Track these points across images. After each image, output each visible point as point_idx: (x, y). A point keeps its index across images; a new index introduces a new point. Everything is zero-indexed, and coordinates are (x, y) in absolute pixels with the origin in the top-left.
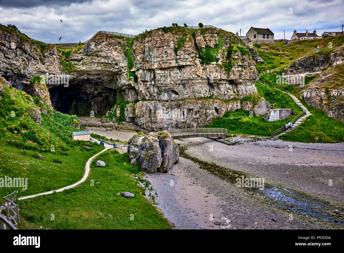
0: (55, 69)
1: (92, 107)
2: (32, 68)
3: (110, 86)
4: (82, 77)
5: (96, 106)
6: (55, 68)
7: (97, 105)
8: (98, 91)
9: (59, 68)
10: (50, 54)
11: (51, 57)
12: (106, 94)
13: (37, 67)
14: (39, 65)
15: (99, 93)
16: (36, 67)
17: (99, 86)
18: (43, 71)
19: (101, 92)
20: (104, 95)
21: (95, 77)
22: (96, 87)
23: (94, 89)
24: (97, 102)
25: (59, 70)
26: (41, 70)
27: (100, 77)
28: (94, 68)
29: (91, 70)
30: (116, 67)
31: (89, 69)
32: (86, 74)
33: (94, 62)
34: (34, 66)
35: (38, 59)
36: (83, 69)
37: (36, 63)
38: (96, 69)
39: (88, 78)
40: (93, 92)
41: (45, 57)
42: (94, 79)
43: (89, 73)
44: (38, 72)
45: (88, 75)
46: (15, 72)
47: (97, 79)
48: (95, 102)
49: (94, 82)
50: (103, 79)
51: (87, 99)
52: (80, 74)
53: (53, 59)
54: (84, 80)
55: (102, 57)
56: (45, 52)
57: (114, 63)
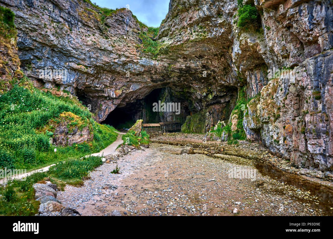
0: (128, 48)
1: (207, 120)
2: (81, 40)
3: (225, 81)
4: (178, 65)
5: (212, 119)
6: (129, 47)
7: (213, 117)
8: (214, 94)
9: (136, 47)
10: (117, 21)
11: (120, 27)
12: (225, 99)
14: (96, 37)
15: (215, 97)
17: (214, 86)
18: (103, 48)
19: (218, 95)
20: (222, 101)
21: (198, 63)
22: (210, 88)
23: (206, 90)
24: (213, 113)
25: (135, 50)
26: (99, 46)
27: (206, 62)
28: (185, 38)
29: (183, 45)
30: (220, 21)
31: (178, 41)
32: (181, 58)
33: (184, 26)
34: (84, 38)
35: (92, 26)
36: (170, 45)
37: (90, 34)
38: (190, 39)
39: (187, 66)
40: (206, 97)
41: (109, 27)
42: (199, 69)
43: (183, 52)
44: (93, 49)
45: (185, 60)
46: (34, 38)
47: (203, 68)
48: (211, 112)
49: (200, 75)
50: (213, 68)
51: (201, 109)
52: (172, 59)
53: (123, 30)
54: (183, 71)
55: (192, 7)
56: (108, 18)
57: (214, 11)
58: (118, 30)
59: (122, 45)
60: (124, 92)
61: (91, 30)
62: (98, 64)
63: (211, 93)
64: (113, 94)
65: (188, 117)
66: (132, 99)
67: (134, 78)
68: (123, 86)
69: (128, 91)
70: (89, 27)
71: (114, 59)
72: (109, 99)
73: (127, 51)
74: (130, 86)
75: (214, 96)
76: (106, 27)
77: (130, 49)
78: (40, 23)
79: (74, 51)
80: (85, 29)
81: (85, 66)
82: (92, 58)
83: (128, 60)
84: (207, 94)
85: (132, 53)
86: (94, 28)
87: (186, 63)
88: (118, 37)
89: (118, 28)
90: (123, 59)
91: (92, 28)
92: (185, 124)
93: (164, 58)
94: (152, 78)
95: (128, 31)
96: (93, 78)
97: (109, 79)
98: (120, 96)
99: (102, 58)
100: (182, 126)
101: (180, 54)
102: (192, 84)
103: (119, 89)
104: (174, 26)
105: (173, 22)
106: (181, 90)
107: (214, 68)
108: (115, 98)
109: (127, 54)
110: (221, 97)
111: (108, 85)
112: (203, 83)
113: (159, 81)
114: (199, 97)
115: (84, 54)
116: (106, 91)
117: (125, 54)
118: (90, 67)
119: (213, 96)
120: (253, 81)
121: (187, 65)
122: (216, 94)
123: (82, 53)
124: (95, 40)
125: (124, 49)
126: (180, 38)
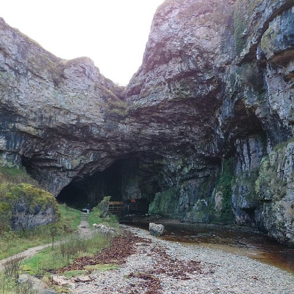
0: (90, 107)
1: (181, 198)
3: (206, 151)
4: (150, 131)
5: (187, 197)
6: (90, 105)
7: (189, 194)
8: (190, 167)
12: (204, 173)
13: (43, 96)
14: (49, 92)
15: (192, 171)
18: (58, 106)
21: (175, 129)
22: (186, 159)
23: (181, 162)
24: (189, 190)
25: (99, 111)
26: (53, 104)
27: (184, 128)
28: (162, 98)
29: (158, 106)
30: (208, 77)
31: (153, 101)
32: (154, 122)
33: (162, 82)
34: (35, 92)
35: (45, 77)
36: (143, 105)
37: (42, 87)
38: (168, 98)
39: (161, 133)
40: (181, 170)
41: (66, 79)
42: (175, 136)
43: (158, 114)
44: (46, 106)
45: (159, 125)
47: (180, 135)
48: (186, 188)
49: (176, 144)
50: (192, 136)
51: (174, 185)
52: (143, 123)
53: (84, 85)
54: (156, 138)
55: (173, 59)
56: (65, 68)
57: (201, 64)
58: (77, 84)
59: (83, 103)
60: (82, 162)
61: (44, 82)
62: (51, 126)
63: (188, 165)
64: (68, 165)
65: (158, 194)
66: (91, 171)
67: (96, 145)
68: (82, 155)
69: (87, 161)
70: (41, 78)
71: (73, 120)
72: (63, 171)
73: (88, 111)
74: (90, 155)
75: (191, 169)
76: (63, 79)
77: (92, 109)
79: (22, 109)
80: (36, 82)
81: (35, 128)
82: (45, 117)
83: (89, 122)
84: (182, 167)
85: (95, 114)
86: (47, 80)
87: (161, 128)
88: (77, 93)
90: (83, 121)
91: (45, 80)
92: (154, 202)
93: (134, 122)
94: (117, 146)
95: (89, 86)
96: (43, 144)
97: (65, 145)
98: (78, 166)
99: (57, 119)
100: (150, 205)
101: (153, 117)
102: (165, 154)
103: (76, 159)
104: (148, 81)
105: (148, 76)
106: (150, 161)
107: (194, 135)
108: (71, 170)
109: (88, 114)
110: (199, 171)
111: (63, 152)
112: (178, 153)
113: (125, 150)
114: (173, 171)
115: (35, 112)
116: (59, 161)
117: (85, 114)
119: (189, 169)
120: (245, 151)
121: (161, 131)
122: (194, 167)
123: (31, 111)
124: (48, 95)
125: (85, 109)
126: (156, 97)
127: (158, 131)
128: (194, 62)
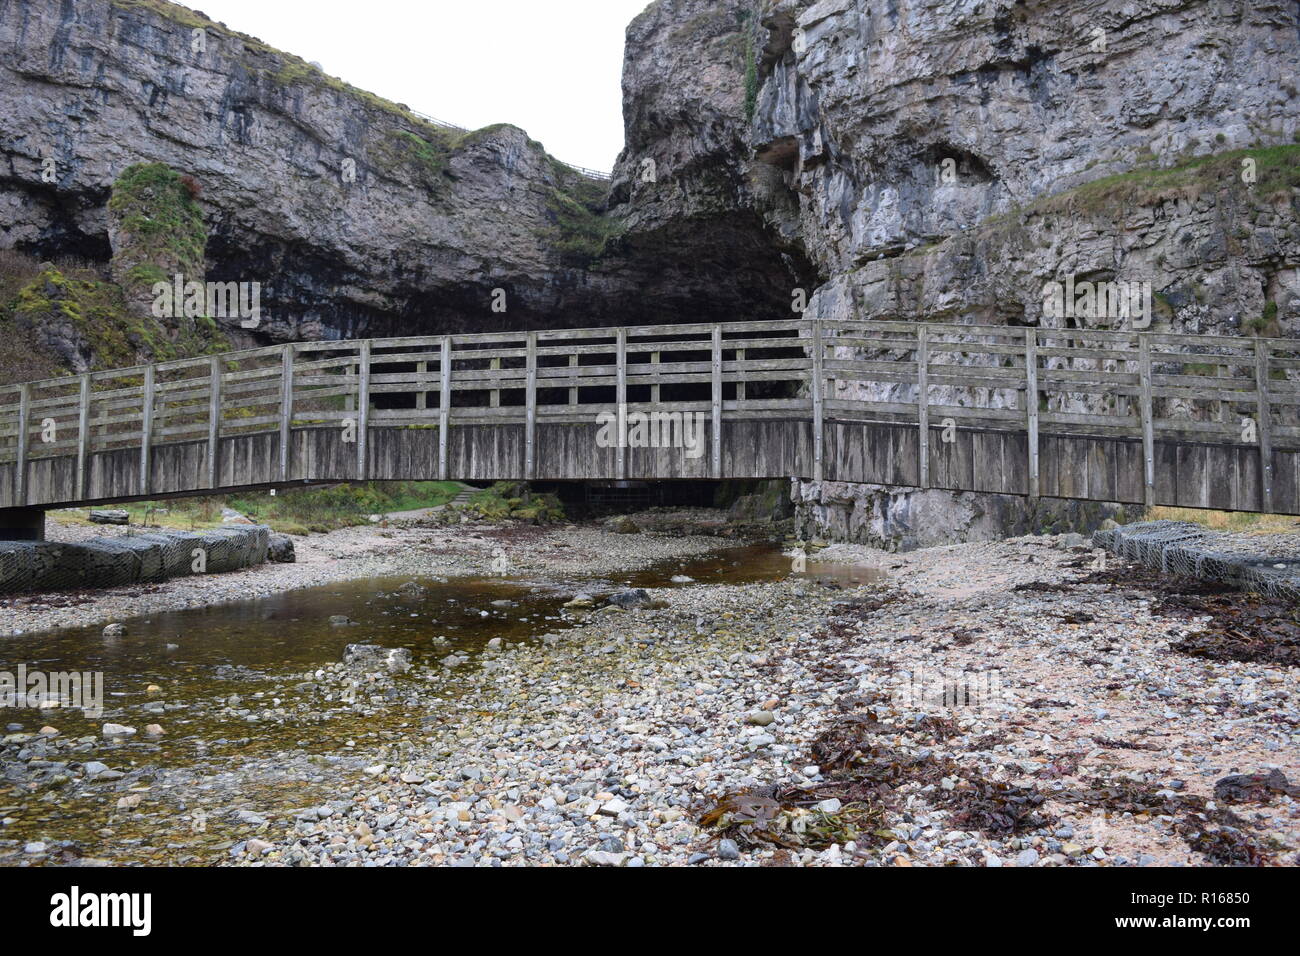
0: (512, 239)
2: (372, 221)
4: (668, 288)
6: (514, 235)
9: (536, 235)
10: (477, 161)
11: (488, 178)
13: (400, 221)
14: (416, 212)
16: (397, 218)
18: (435, 243)
25: (535, 245)
26: (425, 237)
27: (749, 278)
28: (670, 212)
29: (666, 230)
31: (650, 220)
32: (674, 268)
33: (667, 176)
34: (382, 215)
35: (405, 180)
36: (631, 229)
37: (399, 203)
38: (681, 213)
39: (695, 291)
41: (454, 179)
43: (673, 249)
44: (408, 244)
45: (686, 272)
46: (249, 225)
52: (646, 270)
53: (499, 189)
55: (677, 128)
56: (453, 156)
57: (726, 142)
58: (482, 188)
59: (495, 232)
61: (404, 191)
62: (423, 289)
70: (398, 183)
71: (472, 272)
73: (507, 248)
76: (448, 181)
77: (518, 242)
78: (263, 185)
79: (355, 255)
80: (386, 192)
81: (386, 295)
82: (406, 270)
83: (511, 273)
85: (525, 255)
86: (411, 187)
87: (692, 280)
88: (482, 208)
89: (482, 181)
90: (497, 272)
91: (405, 186)
93: (625, 267)
95: (512, 189)
99: (434, 271)
101: (666, 256)
109: (508, 256)
115: (383, 260)
117: (502, 256)
118: (402, 298)
121: (696, 288)
123: (375, 257)
124: (412, 220)
125: (500, 243)
126: (656, 211)
127: (687, 289)
128: (712, 136)
